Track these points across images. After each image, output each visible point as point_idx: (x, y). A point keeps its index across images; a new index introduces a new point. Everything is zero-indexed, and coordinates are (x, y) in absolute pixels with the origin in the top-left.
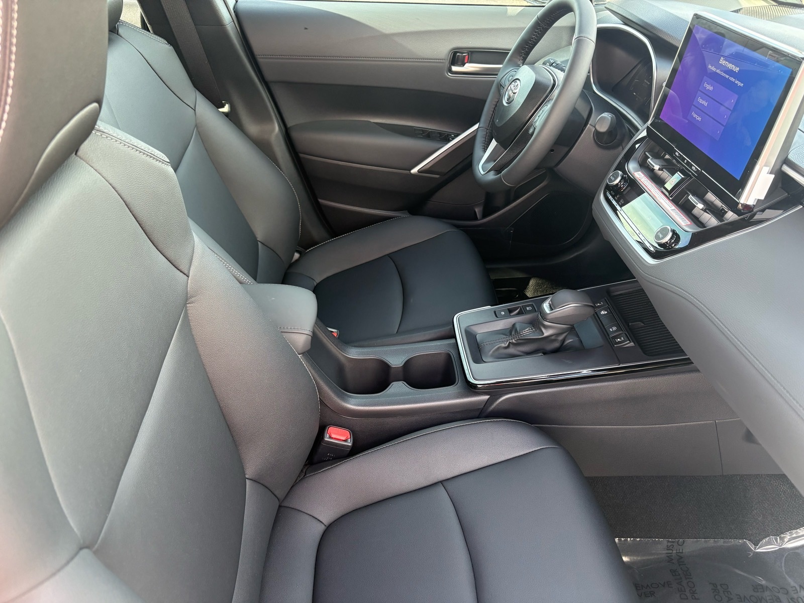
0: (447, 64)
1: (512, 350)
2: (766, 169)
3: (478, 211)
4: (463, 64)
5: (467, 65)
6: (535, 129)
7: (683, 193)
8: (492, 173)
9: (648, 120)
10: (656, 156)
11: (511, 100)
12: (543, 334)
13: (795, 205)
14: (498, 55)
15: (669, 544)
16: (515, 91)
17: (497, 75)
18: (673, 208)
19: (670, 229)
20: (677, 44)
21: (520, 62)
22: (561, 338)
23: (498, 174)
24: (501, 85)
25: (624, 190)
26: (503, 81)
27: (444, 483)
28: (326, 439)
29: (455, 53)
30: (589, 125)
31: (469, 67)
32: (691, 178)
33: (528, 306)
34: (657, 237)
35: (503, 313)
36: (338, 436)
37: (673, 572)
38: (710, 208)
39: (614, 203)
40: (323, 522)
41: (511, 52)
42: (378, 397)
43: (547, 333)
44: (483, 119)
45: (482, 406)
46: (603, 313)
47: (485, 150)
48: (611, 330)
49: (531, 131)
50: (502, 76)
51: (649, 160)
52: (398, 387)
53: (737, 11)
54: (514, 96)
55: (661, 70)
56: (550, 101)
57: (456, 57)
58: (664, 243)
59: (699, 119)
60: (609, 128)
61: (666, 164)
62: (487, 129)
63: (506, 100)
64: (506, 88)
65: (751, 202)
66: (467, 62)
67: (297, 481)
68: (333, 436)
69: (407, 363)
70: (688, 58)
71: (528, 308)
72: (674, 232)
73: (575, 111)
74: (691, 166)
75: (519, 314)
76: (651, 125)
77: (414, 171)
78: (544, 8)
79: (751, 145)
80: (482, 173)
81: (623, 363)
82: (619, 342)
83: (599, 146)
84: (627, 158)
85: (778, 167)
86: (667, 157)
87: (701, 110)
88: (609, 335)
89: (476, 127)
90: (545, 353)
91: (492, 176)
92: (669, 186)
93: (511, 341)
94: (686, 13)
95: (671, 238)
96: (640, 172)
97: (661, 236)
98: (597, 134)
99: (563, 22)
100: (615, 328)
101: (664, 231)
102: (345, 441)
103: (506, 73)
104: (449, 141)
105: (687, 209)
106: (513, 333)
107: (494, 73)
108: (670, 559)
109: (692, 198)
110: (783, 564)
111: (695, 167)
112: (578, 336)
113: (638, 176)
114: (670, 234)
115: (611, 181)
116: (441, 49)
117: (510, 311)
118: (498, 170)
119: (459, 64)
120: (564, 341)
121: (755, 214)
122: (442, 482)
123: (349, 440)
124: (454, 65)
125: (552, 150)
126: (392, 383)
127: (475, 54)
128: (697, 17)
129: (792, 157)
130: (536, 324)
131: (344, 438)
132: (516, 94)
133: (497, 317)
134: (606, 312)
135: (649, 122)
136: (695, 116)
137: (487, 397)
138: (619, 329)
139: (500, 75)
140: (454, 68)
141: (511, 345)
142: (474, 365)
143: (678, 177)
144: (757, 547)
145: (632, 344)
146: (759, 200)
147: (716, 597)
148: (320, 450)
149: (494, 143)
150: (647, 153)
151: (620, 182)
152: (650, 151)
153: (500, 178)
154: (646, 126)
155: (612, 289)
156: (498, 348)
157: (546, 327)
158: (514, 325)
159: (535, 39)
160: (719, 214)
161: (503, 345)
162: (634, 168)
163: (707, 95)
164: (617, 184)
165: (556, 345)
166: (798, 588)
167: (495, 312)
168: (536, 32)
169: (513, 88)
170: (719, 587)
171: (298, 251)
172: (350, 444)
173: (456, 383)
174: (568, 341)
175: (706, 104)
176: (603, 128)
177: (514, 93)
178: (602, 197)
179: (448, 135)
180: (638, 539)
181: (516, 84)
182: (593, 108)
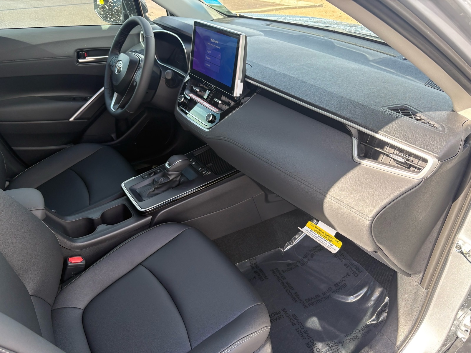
0: (75, 58)
1: (156, 192)
2: (240, 81)
3: (113, 136)
4: (85, 58)
5: (87, 58)
6: (136, 82)
7: (212, 99)
8: (119, 109)
9: (188, 71)
10: (196, 86)
11: (119, 71)
12: (169, 179)
13: (253, 93)
14: (104, 51)
15: (250, 261)
16: (120, 66)
17: (106, 61)
18: (210, 105)
19: (211, 114)
20: (191, 36)
21: (118, 53)
22: (178, 179)
23: (123, 109)
24: (111, 65)
25: (187, 103)
26: (111, 63)
27: (142, 264)
28: (69, 264)
29: (78, 52)
30: (162, 78)
31: (89, 59)
32: (213, 91)
33: (158, 170)
34: (207, 119)
35: (146, 176)
36: (75, 261)
37: (255, 272)
38: (224, 103)
39: (184, 110)
40: (81, 308)
41: (111, 49)
42: (93, 235)
43: (171, 178)
44: (105, 84)
45: (150, 222)
46: (193, 163)
47: (112, 99)
48: (199, 169)
49: (135, 84)
50: (110, 61)
51: (194, 88)
52: (101, 227)
53: (212, 20)
54: (120, 69)
55: (187, 48)
56: (140, 68)
57: (80, 54)
58: (210, 121)
59: (209, 66)
60: (172, 76)
61: (201, 88)
62: (109, 89)
63: (117, 72)
64: (114, 66)
65: (238, 95)
66: (87, 56)
67: (58, 293)
68: (73, 262)
69: (103, 215)
70: (197, 41)
71: (158, 171)
72: (213, 115)
73: (153, 72)
74: (211, 86)
75: (155, 174)
76: (190, 72)
77: (72, 119)
78: (122, 25)
79: (231, 71)
80: (114, 110)
81: (209, 181)
82: (204, 173)
83: (169, 87)
84: (184, 89)
85: (243, 79)
86: (201, 85)
87: (209, 62)
88: (199, 172)
89: (103, 89)
90: (172, 188)
91: (120, 111)
92: (205, 97)
93: (155, 187)
94: (191, 22)
95: (213, 118)
96: (191, 94)
97: (208, 118)
98: (167, 81)
99: (134, 31)
100: (201, 168)
101: (209, 116)
102: (81, 262)
103: (111, 59)
104: (87, 101)
105: (215, 105)
106: (155, 183)
107: (105, 60)
108: (252, 267)
109: (216, 100)
110: (295, 252)
111: (213, 86)
112: (185, 177)
113: (191, 96)
114: (212, 117)
115: (180, 100)
116: (70, 50)
117: (150, 174)
118: (122, 107)
119: (82, 57)
120: (180, 180)
121: (241, 101)
122: (140, 264)
123: (83, 261)
124: (79, 59)
125: (147, 93)
126: (98, 227)
127: (90, 52)
128: (195, 22)
129: (247, 74)
130: (165, 175)
131: (79, 261)
132: (122, 67)
133: (144, 179)
134: (195, 163)
135: (189, 71)
136: (207, 65)
137: (150, 217)
138: (203, 168)
139: (109, 61)
140: (80, 61)
141: (155, 189)
142: (140, 203)
143: (208, 92)
144: (284, 249)
145: (210, 173)
146: (241, 94)
147: (275, 275)
148: (67, 272)
149: (116, 95)
150: (192, 85)
151: (184, 100)
152: (193, 85)
153: (125, 110)
154: (188, 73)
155: (194, 153)
156: (150, 192)
157: (170, 175)
158: (154, 179)
159: (123, 40)
160: (229, 104)
161: (151, 190)
162: (188, 93)
163: (209, 55)
164: (183, 101)
165: (177, 183)
166: (303, 259)
167: (142, 177)
168: (122, 37)
169: (119, 65)
170: (275, 270)
171: (7, 180)
172: (84, 263)
173: (133, 216)
174: (182, 180)
175: (210, 59)
176: (169, 77)
177: (120, 67)
178: (178, 109)
179: (86, 98)
180: (238, 264)
181: (120, 63)
182: (161, 69)
